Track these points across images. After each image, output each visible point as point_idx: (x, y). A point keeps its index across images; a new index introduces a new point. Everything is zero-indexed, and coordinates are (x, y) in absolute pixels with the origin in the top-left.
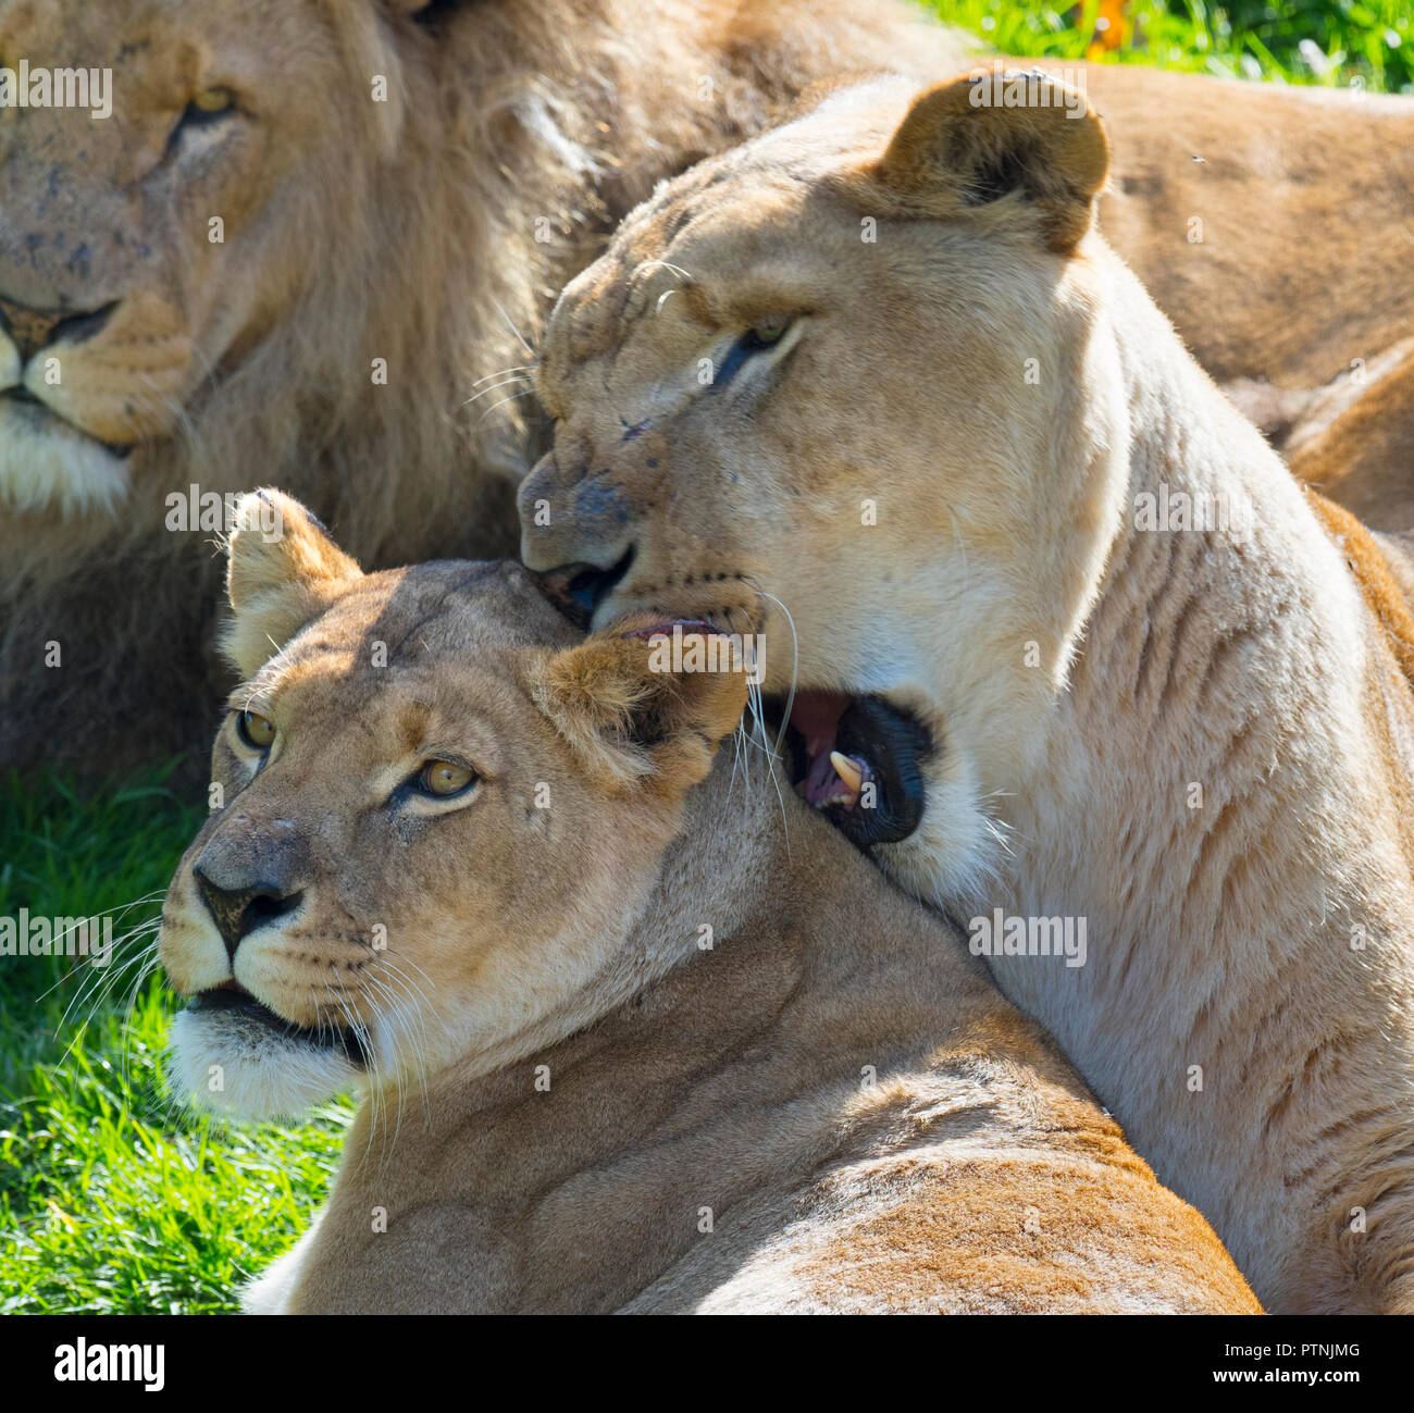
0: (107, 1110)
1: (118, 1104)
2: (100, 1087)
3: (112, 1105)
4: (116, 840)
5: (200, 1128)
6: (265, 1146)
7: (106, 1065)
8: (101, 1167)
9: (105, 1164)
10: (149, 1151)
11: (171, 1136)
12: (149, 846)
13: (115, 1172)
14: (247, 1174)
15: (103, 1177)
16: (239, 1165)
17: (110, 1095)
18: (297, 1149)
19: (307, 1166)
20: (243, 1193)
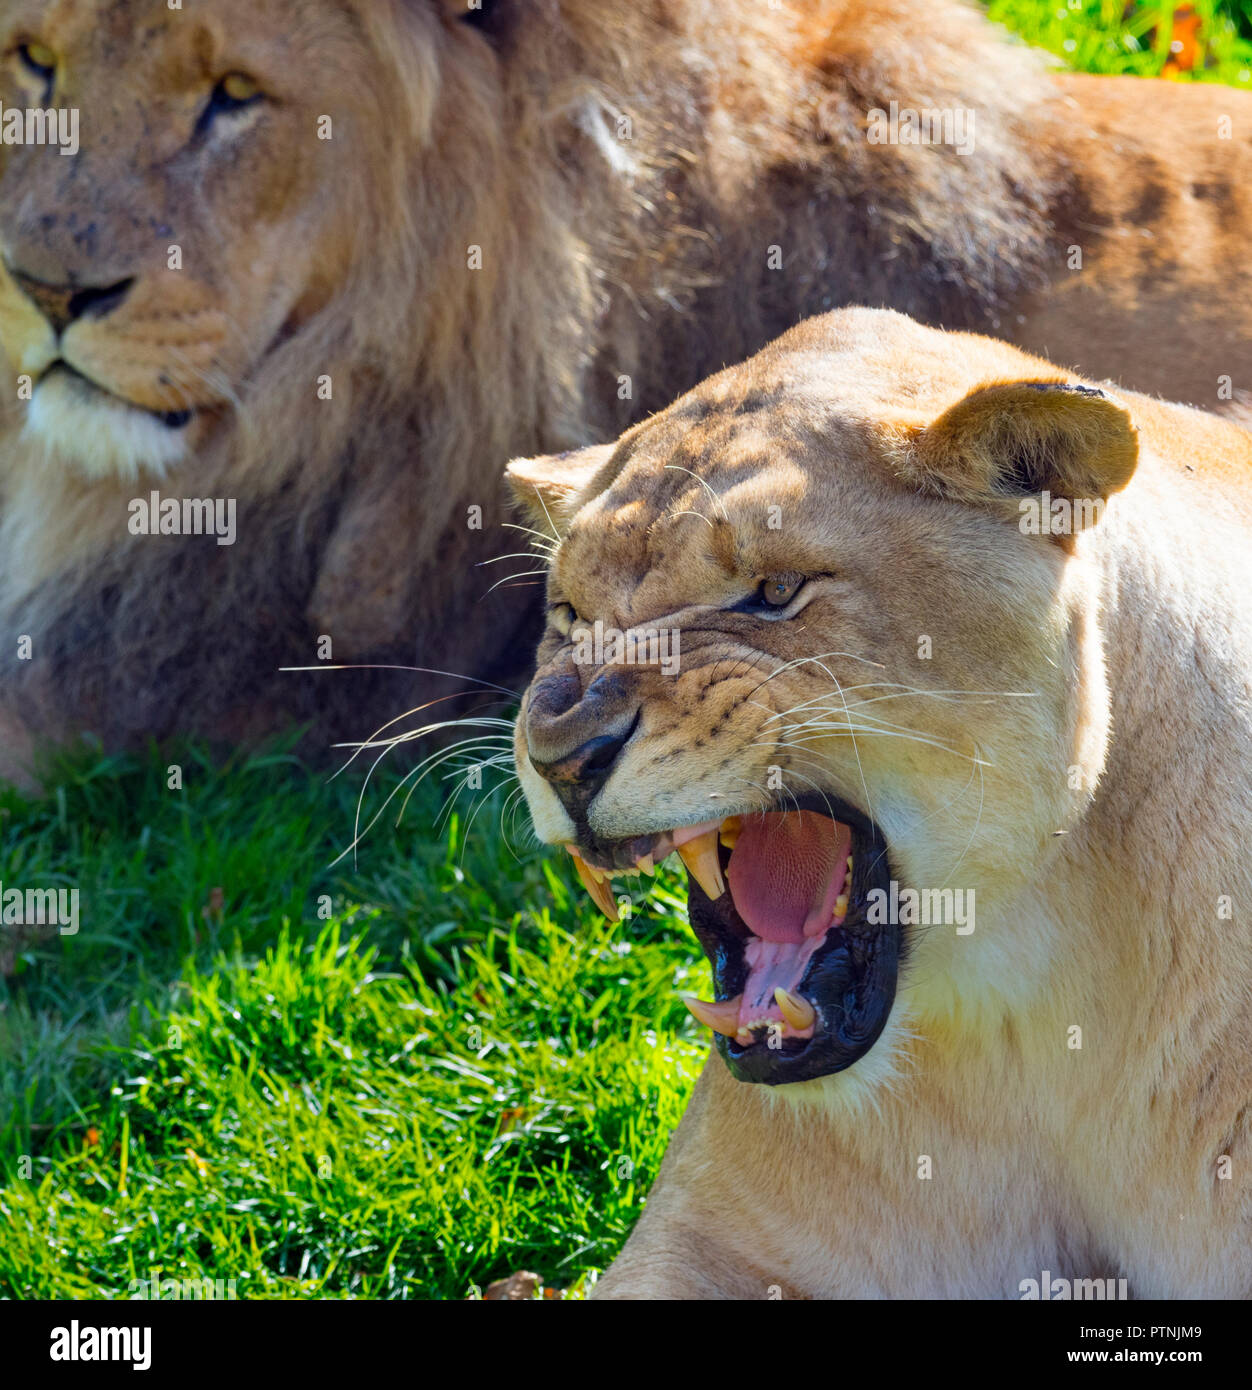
0: (237, 1057)
1: (248, 1052)
2: (231, 1036)
3: (242, 1053)
4: (247, 805)
5: (324, 1075)
6: (384, 1092)
7: (237, 1016)
8: (231, 1111)
9: (236, 1108)
10: (276, 1097)
11: (297, 1082)
12: (278, 810)
13: (244, 1116)
14: (369, 1118)
15: (233, 1121)
16: (361, 1109)
17: (241, 1044)
18: (415, 1095)
19: (423, 1110)
20: (365, 1137)
